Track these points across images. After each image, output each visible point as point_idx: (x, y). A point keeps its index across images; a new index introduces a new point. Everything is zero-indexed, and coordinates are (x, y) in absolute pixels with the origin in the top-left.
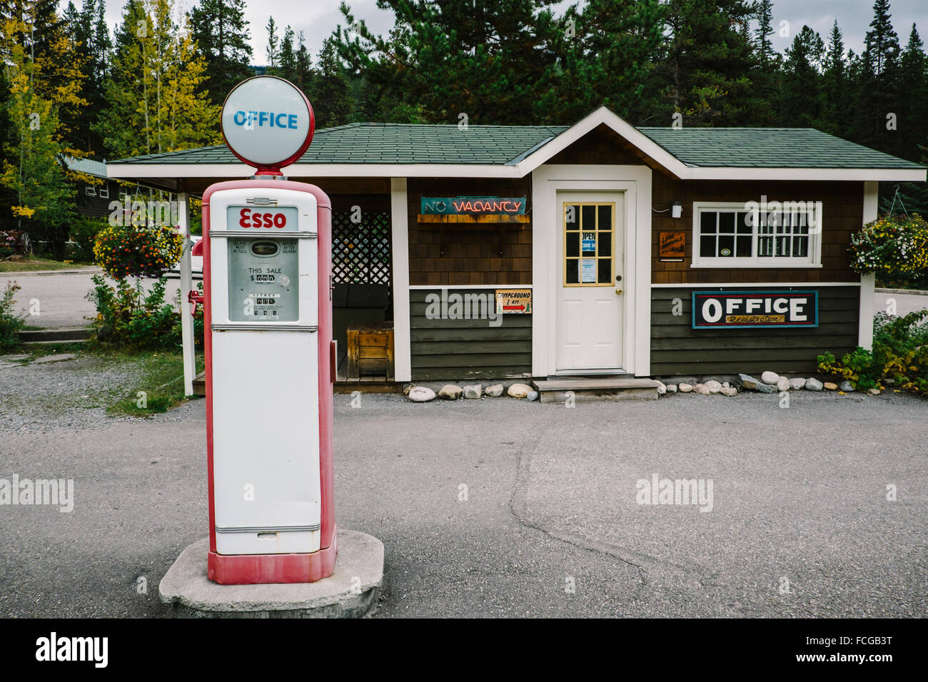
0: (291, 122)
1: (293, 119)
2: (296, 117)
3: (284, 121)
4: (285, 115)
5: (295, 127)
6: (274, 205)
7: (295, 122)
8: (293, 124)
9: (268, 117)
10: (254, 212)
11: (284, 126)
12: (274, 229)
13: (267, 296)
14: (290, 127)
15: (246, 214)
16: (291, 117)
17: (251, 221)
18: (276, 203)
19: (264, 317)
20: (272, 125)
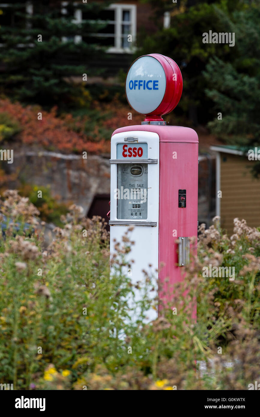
0: (154, 85)
1: (156, 83)
2: (157, 81)
3: (151, 85)
4: (151, 81)
5: (157, 89)
6: (136, 142)
7: (157, 85)
8: (156, 87)
9: (142, 83)
10: (129, 146)
11: (151, 89)
12: (137, 158)
13: (137, 203)
14: (154, 89)
15: (126, 148)
16: (155, 82)
17: (127, 153)
18: (137, 141)
19: (135, 217)
20: (144, 89)
